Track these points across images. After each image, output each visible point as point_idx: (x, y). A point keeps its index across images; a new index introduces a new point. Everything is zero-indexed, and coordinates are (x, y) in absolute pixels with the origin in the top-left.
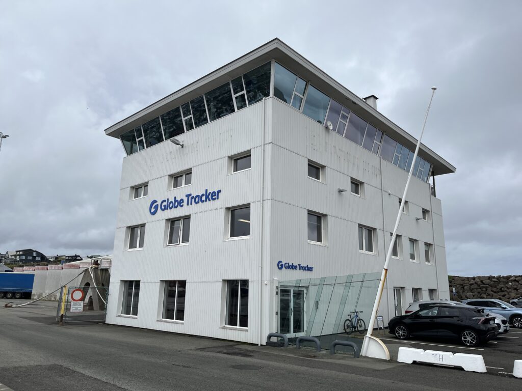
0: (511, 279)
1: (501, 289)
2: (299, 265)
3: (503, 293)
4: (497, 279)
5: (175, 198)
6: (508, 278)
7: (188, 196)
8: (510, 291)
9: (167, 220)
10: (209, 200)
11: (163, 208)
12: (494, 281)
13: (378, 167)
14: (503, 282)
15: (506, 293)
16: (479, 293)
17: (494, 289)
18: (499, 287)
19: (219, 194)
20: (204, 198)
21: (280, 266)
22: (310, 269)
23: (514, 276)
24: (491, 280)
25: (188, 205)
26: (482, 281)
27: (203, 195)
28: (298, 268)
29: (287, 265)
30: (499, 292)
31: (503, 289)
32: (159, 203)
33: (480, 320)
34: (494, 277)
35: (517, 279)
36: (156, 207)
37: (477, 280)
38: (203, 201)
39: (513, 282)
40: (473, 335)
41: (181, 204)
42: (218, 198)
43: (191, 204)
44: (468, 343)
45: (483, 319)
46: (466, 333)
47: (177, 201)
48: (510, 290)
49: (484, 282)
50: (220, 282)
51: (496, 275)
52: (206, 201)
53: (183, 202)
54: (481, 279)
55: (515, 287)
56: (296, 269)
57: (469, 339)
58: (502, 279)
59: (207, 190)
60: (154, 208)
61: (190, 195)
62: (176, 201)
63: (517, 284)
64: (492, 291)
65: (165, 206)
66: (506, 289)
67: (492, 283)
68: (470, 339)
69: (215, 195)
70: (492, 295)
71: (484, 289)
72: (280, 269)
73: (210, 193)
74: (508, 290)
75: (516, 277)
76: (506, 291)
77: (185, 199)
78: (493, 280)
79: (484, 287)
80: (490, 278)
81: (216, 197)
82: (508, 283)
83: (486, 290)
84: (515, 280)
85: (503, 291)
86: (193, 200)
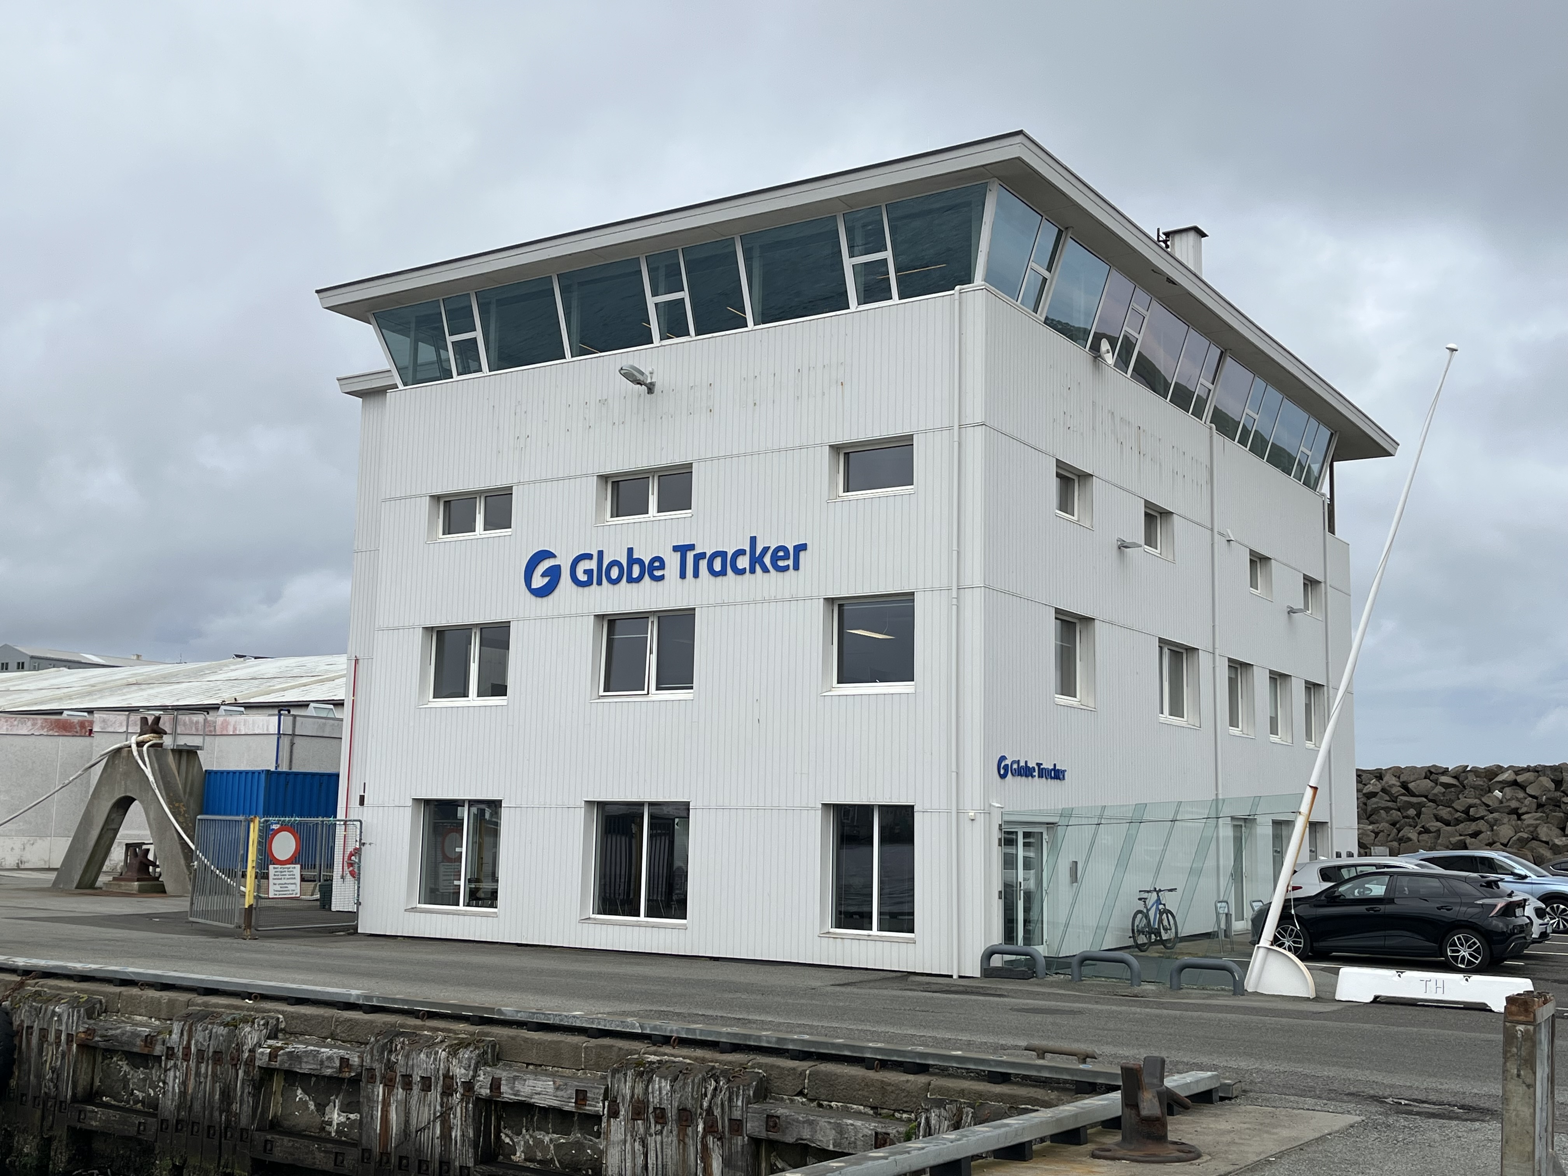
0: (1500, 778)
1: (1466, 812)
2: (1039, 765)
3: (1473, 827)
4: (1455, 777)
5: (630, 551)
6: (1492, 773)
7: (682, 550)
8: (1496, 820)
9: (597, 616)
10: (765, 570)
11: (583, 577)
12: (1446, 786)
13: (1205, 460)
14: (1475, 788)
15: (1482, 825)
16: (1394, 824)
17: (1444, 812)
18: (1460, 804)
19: (802, 554)
20: (743, 562)
21: (1004, 770)
22: (1057, 774)
23: (1510, 767)
24: (1436, 782)
25: (683, 575)
26: (1404, 786)
27: (740, 552)
28: (1036, 774)
29: (1015, 766)
30: (1458, 822)
31: (1472, 811)
32: (564, 562)
33: (1496, 906)
34: (1445, 772)
35: (1520, 779)
36: (554, 573)
37: (1390, 780)
38: (740, 572)
39: (1507, 790)
40: (1474, 943)
41: (658, 573)
42: (796, 567)
43: (696, 575)
44: (1462, 962)
45: (1501, 903)
46: (1459, 939)
47: (640, 562)
48: (1496, 815)
49: (1411, 786)
50: (814, 809)
51: (1451, 765)
52: (753, 571)
53: (662, 567)
54: (1403, 778)
55: (1514, 804)
56: (1033, 777)
57: (1464, 953)
58: (1472, 778)
59: (753, 540)
60: (543, 575)
61: (692, 547)
62: (632, 561)
63: (1521, 795)
64: (1438, 819)
65: (588, 572)
66: (1482, 812)
67: (1439, 789)
68: (1467, 955)
69: (786, 557)
70: (1438, 831)
71: (1412, 812)
72: (1003, 777)
73: (766, 550)
74: (1491, 816)
75: (1518, 771)
76: (1482, 818)
77: (673, 561)
78: (1444, 779)
79: (1412, 805)
80: (1431, 773)
81: (790, 562)
82: (1490, 791)
83: (1419, 815)
84: (1515, 783)
85: (1475, 819)
86: (703, 564)
